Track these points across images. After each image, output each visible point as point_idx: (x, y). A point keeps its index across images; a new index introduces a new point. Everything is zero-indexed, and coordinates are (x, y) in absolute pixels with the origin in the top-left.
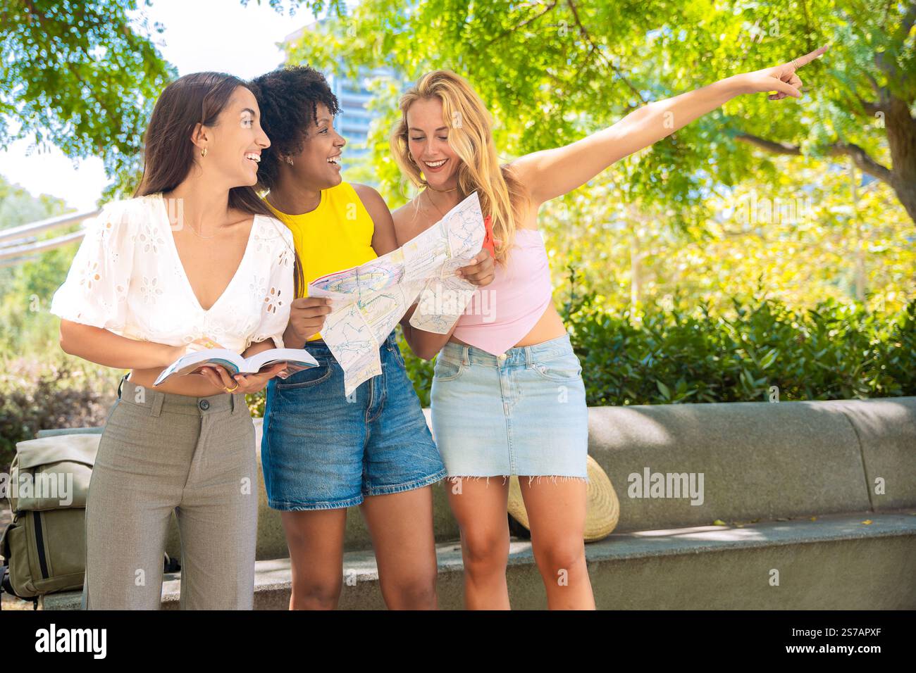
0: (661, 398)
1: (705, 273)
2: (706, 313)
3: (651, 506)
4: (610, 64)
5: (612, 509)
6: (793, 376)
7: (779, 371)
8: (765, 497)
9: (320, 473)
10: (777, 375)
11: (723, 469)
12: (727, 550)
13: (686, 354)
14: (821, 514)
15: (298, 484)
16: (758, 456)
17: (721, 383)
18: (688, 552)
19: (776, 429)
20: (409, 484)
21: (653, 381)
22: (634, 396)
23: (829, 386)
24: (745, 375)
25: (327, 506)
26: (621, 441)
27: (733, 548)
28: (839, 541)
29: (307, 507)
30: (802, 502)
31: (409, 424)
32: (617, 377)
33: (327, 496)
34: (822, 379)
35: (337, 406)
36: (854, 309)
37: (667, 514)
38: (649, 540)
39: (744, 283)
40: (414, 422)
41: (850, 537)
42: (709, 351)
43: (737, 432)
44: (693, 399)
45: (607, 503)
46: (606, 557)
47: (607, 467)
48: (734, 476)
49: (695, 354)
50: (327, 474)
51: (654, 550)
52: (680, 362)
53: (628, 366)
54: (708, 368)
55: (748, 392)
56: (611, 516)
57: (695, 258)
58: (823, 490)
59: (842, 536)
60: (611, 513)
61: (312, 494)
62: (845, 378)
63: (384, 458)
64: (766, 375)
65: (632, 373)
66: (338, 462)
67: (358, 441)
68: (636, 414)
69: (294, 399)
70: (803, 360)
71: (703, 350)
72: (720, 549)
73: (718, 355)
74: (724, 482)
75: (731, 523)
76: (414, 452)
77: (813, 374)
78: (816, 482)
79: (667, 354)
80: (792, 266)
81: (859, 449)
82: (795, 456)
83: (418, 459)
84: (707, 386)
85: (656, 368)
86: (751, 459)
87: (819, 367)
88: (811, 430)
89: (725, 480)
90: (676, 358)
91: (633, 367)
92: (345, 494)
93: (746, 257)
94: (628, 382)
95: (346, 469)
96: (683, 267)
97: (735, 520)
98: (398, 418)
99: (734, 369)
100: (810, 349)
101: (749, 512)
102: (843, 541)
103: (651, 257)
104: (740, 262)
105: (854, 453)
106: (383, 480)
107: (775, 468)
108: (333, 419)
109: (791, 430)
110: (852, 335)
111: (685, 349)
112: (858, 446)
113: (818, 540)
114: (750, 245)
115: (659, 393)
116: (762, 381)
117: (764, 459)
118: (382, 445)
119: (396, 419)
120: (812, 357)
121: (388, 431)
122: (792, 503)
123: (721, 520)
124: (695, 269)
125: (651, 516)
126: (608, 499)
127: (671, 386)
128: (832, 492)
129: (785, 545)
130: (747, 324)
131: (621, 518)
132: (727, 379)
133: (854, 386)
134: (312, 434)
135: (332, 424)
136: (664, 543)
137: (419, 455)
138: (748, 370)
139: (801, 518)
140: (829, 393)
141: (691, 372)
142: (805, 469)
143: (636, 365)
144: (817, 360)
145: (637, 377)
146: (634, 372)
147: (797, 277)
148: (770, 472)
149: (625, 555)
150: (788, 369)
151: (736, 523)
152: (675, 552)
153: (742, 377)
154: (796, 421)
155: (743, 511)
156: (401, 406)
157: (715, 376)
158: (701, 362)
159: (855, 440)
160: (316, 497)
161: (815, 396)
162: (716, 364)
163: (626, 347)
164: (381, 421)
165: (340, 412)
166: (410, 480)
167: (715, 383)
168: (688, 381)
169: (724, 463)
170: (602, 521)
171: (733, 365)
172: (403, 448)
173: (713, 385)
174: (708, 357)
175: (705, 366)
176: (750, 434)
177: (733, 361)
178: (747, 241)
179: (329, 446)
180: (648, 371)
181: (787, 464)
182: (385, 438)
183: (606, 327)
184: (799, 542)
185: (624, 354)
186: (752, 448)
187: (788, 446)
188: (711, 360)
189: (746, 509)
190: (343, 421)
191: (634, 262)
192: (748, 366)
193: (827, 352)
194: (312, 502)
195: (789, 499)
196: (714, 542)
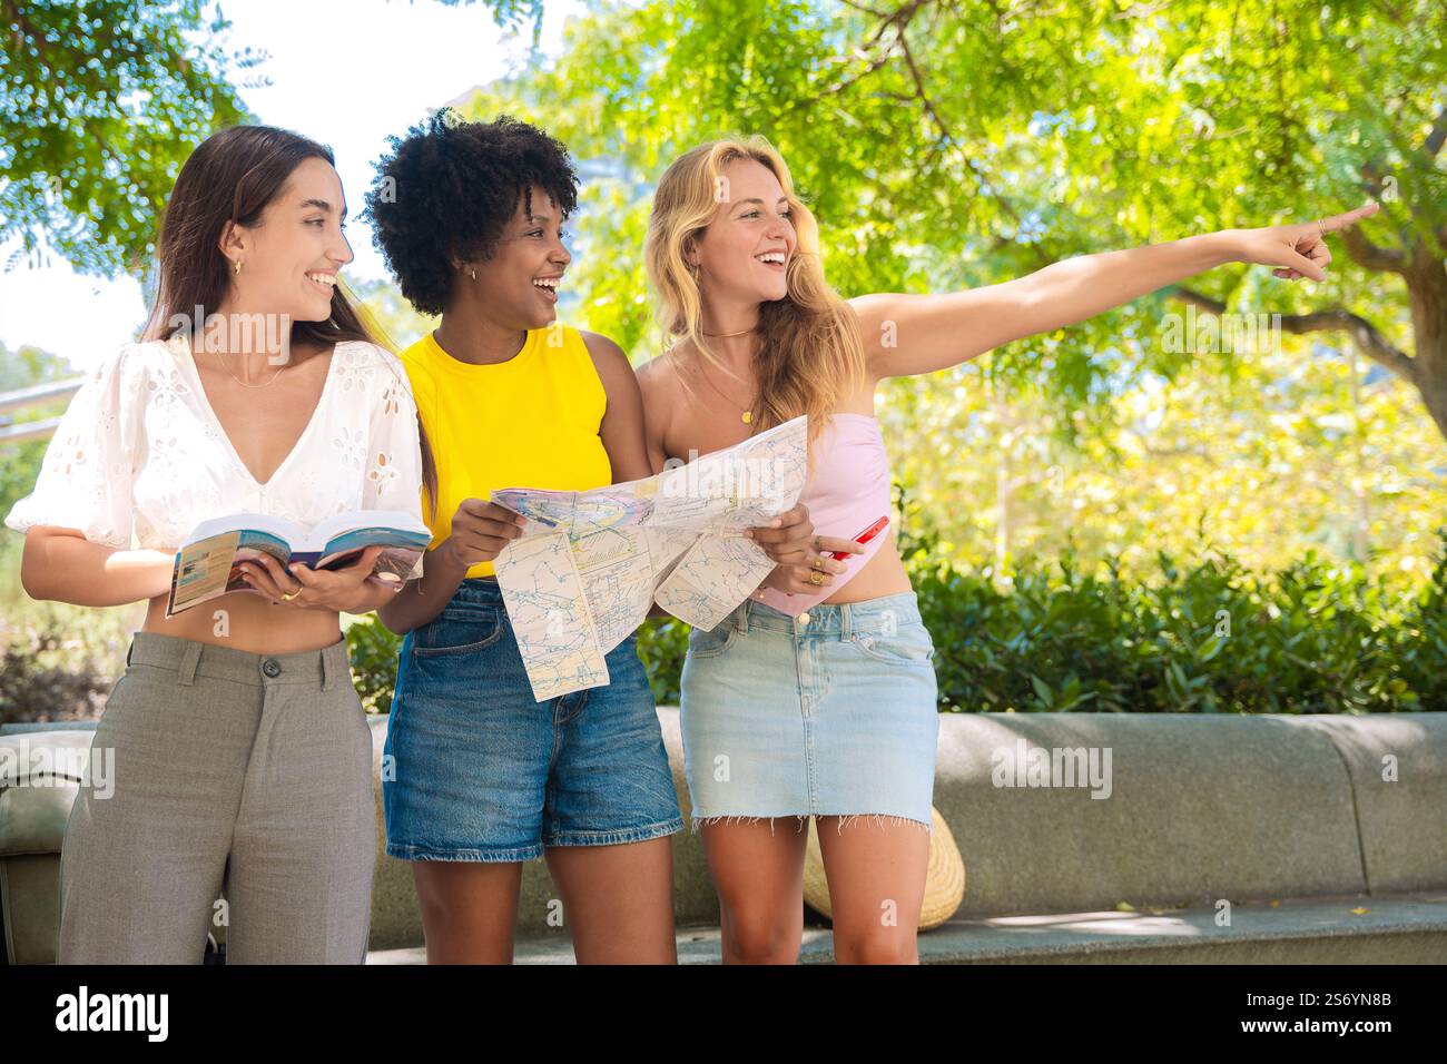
0: (1038, 704)
1: (1115, 515)
2: (1115, 574)
3: (1015, 878)
4: (968, 162)
5: (953, 879)
6: (1250, 675)
7: (1229, 667)
8: (1200, 867)
9: (469, 801)
10: (1225, 673)
11: (1134, 820)
12: (1136, 949)
13: (1080, 634)
14: (1287, 897)
15: (430, 815)
16: (1189, 800)
17: (1134, 684)
18: (1074, 951)
19: (1220, 758)
20: (622, 832)
21: (1027, 676)
22: (995, 699)
23: (1307, 693)
24: (1172, 671)
25: (476, 856)
26: (971, 769)
27: (1145, 946)
28: (1313, 939)
29: (442, 855)
30: (1258, 877)
31: (630, 734)
32: (970, 667)
33: (477, 840)
34: (1295, 682)
35: (507, 691)
36: (1348, 575)
37: (1041, 891)
38: (1012, 930)
39: (1177, 533)
40: (640, 731)
41: (1332, 933)
42: (1117, 631)
43: (1157, 760)
44: (1089, 707)
45: (945, 868)
46: (940, 955)
47: (947, 811)
48: (1150, 831)
49: (1095, 634)
50: (480, 803)
51: (1018, 947)
52: (1069, 648)
53: (987, 650)
54: (1115, 659)
55: (1177, 698)
56: (950, 892)
57: (1101, 489)
58: (1292, 859)
59: (1318, 931)
60: (951, 885)
61: (453, 835)
62: (1332, 681)
63: (582, 786)
64: (1207, 672)
65: (992, 662)
66: (501, 785)
67: (539, 753)
68: (997, 726)
69: (436, 673)
70: (1264, 651)
71: (1108, 630)
72: (1126, 946)
73: (1132, 638)
74: (1135, 842)
75: (1143, 907)
76: (636, 780)
77: (1280, 673)
78: (1281, 845)
79: (1050, 633)
80: (1252, 508)
81: (1350, 794)
82: (1250, 802)
83: (641, 793)
84: (1113, 687)
85: (1032, 654)
86: (1178, 804)
87: (1291, 662)
88: (1276, 760)
89: (1136, 838)
90: (1065, 641)
91: (995, 653)
92: (509, 838)
93: (1181, 490)
94: (987, 676)
95: (514, 797)
96: (1079, 503)
97: (1150, 903)
98: (613, 721)
99: (1156, 660)
100: (1278, 633)
101: (1174, 890)
102: (1321, 939)
103: (1030, 486)
104: (1171, 499)
105: (1342, 799)
106: (578, 821)
107: (1216, 821)
108: (498, 713)
109: (1244, 761)
110: (1344, 617)
111: (1080, 626)
112: (1349, 788)
113: (1280, 936)
114: (1190, 473)
115: (1036, 697)
116: (1199, 681)
117: (1199, 805)
118: (581, 763)
119: (608, 722)
120: (1280, 645)
121: (592, 742)
122: (1241, 878)
123: (1128, 902)
124: (1100, 509)
125: (1016, 894)
126: (947, 862)
127: (1055, 686)
128: (1305, 862)
129: (1228, 944)
130: (1179, 594)
131: (966, 895)
132: (1145, 677)
133: (1345, 693)
134: (462, 734)
135: (497, 719)
136: (1033, 936)
137: (642, 786)
138: (1179, 663)
139: (1254, 902)
140: (1306, 703)
141: (1088, 665)
142: (1263, 824)
143: (999, 649)
144: (1288, 651)
145: (1002, 668)
146: (996, 660)
147: (1261, 526)
148: (1209, 826)
149: (971, 953)
150: (1243, 662)
151: (1151, 908)
152: (1052, 951)
153: (1168, 674)
154: (1252, 746)
155: (1164, 889)
156: (619, 701)
157: (1126, 672)
158: (1104, 648)
159: (1343, 780)
160: (459, 839)
161: (1284, 708)
162: (1128, 653)
163: (984, 621)
164: (581, 722)
165: (513, 702)
166: (624, 826)
167: (1125, 681)
168: (1082, 679)
169: (1135, 809)
170: (936, 897)
171: (1153, 654)
172: (617, 771)
173: (1120, 686)
174: (1116, 640)
175: (1110, 655)
176: (1178, 764)
177: (1154, 648)
178: (1185, 465)
179: (487, 757)
180: (1018, 660)
181: (1236, 814)
182: (587, 753)
183: (953, 588)
184: (1250, 938)
185: (980, 632)
186: (1181, 787)
187: (1237, 786)
188: (1120, 644)
189: (1168, 887)
190: (516, 717)
191: (1001, 494)
192: (1179, 658)
193: (1304, 639)
194: (451, 847)
195: (1237, 872)
196: (1116, 936)
